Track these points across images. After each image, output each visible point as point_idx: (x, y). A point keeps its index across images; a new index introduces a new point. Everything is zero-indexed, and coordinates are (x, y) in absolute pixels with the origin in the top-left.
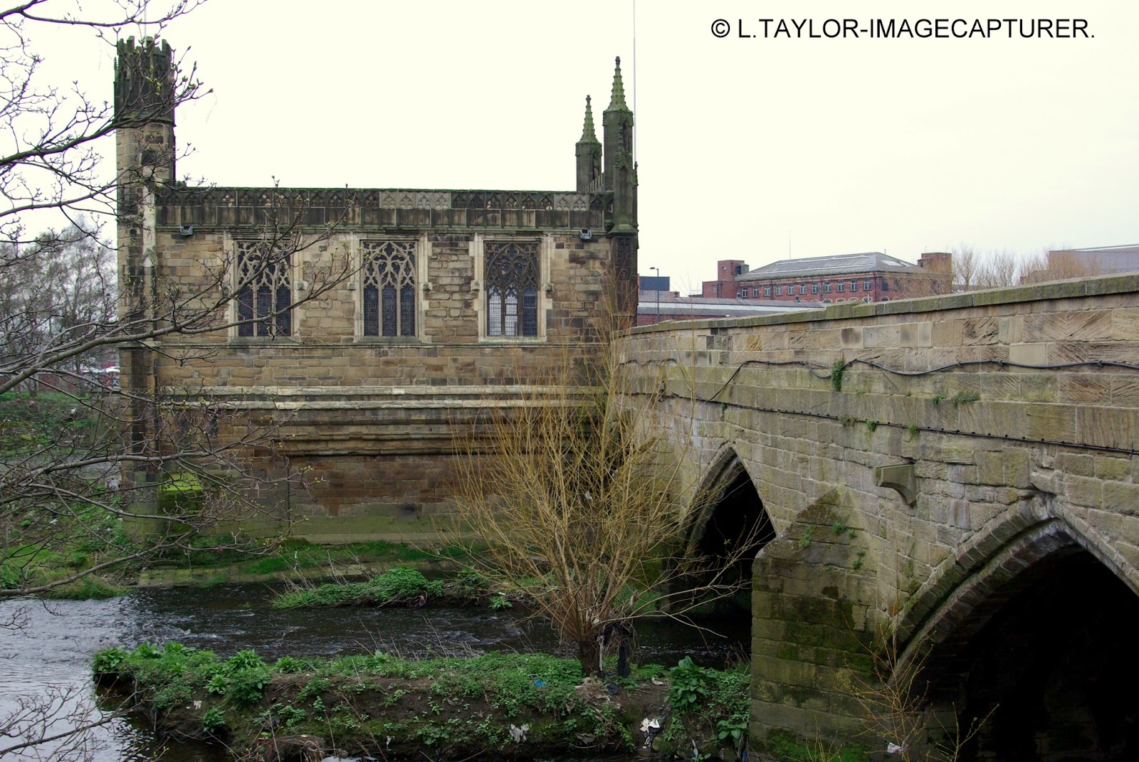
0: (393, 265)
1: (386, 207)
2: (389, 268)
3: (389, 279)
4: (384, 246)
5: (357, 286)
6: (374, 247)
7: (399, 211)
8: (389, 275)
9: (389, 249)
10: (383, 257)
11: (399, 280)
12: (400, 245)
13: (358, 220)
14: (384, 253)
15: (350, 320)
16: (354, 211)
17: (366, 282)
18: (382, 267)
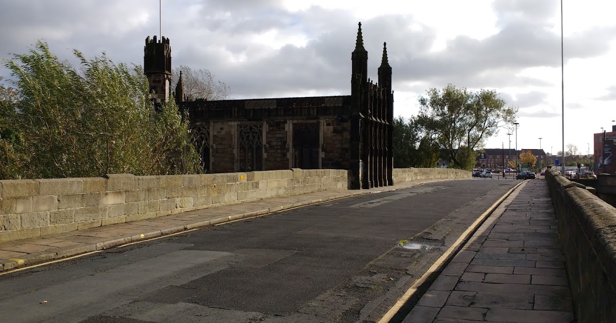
0: (253, 136)
1: (248, 108)
2: (251, 138)
3: (251, 143)
4: (248, 127)
5: (236, 146)
6: (244, 128)
7: (254, 110)
8: (251, 141)
9: (251, 128)
10: (248, 132)
11: (255, 144)
12: (256, 126)
13: (236, 115)
14: (249, 130)
15: (233, 163)
16: (235, 110)
17: (240, 144)
18: (248, 137)
